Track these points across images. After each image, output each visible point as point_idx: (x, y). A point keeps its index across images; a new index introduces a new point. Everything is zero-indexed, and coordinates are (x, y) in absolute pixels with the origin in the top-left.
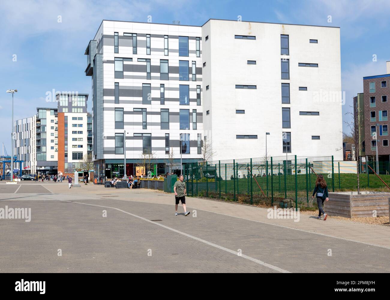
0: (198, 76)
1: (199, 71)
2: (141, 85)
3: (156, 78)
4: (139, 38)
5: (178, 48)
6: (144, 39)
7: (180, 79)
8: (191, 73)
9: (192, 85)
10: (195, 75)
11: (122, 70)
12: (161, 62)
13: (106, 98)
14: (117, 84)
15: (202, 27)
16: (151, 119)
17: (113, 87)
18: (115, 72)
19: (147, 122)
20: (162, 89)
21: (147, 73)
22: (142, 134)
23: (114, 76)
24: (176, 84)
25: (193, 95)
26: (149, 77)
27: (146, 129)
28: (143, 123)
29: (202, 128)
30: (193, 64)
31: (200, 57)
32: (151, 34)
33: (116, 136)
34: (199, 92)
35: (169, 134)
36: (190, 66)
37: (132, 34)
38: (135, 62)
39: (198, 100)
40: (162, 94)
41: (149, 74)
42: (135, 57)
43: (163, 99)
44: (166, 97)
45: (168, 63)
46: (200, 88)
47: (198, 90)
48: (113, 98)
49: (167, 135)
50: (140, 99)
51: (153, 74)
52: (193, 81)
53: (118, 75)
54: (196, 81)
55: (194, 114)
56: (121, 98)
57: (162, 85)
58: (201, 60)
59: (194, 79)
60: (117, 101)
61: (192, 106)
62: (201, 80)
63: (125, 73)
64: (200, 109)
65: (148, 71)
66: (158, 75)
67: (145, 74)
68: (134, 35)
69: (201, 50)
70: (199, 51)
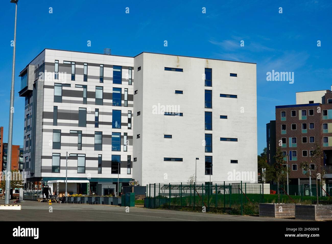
0: (130, 102)
1: (130, 98)
2: (78, 109)
3: (91, 103)
4: (77, 66)
5: (112, 76)
6: (82, 67)
7: (114, 105)
8: (124, 100)
9: (124, 110)
10: (127, 101)
11: (61, 95)
12: (96, 89)
13: (45, 120)
14: (56, 108)
15: (134, 57)
16: (85, 140)
17: (52, 110)
18: (55, 96)
19: (82, 143)
20: (97, 113)
21: (84, 98)
22: (77, 154)
23: (53, 100)
24: (110, 109)
25: (124, 119)
26: (85, 102)
27: (81, 149)
28: (79, 144)
29: (132, 150)
30: (125, 91)
31: (131, 85)
32: (88, 62)
33: (53, 156)
34: (130, 117)
35: (102, 155)
36: (123, 93)
37: (71, 62)
38: (73, 88)
39: (128, 124)
40: (97, 118)
41: (85, 99)
42: (73, 83)
43: (97, 123)
44: (100, 121)
45: (103, 89)
46: (131, 113)
47: (130, 115)
48: (52, 120)
49: (100, 156)
50: (77, 122)
51: (89, 100)
52: (125, 106)
53: (58, 99)
54: (127, 106)
55: (125, 137)
56: (59, 121)
57: (97, 110)
58: (133, 88)
59: (126, 105)
60: (55, 123)
61: (124, 129)
62: (132, 106)
63: (64, 98)
64: (130, 133)
65: (85, 96)
66: (94, 100)
67: (81, 99)
68: (73, 63)
69: (133, 78)
70: (131, 79)
